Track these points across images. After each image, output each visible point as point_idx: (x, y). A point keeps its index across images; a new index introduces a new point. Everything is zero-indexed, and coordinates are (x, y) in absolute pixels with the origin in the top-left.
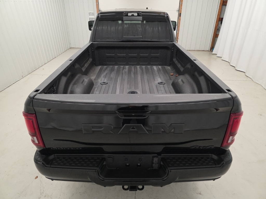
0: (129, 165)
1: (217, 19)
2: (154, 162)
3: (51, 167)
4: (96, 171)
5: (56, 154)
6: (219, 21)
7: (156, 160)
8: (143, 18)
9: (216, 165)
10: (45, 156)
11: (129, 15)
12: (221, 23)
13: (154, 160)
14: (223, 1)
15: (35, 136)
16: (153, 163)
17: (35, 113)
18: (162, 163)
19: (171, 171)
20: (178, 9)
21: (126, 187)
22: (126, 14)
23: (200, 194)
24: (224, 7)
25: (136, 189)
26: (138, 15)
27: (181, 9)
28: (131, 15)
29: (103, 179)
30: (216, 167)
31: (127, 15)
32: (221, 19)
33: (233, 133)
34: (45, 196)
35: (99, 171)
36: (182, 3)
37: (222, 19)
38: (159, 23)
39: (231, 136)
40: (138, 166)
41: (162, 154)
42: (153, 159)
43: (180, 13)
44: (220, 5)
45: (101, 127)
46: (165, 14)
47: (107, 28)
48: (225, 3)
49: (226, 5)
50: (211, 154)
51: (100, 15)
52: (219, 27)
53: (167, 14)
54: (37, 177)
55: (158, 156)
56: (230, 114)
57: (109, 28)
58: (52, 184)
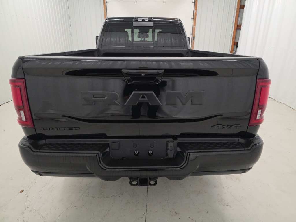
0: (138, 153)
1: (232, 43)
2: (169, 147)
3: (39, 152)
4: (97, 155)
5: (47, 140)
6: (235, 45)
7: (171, 145)
8: (154, 23)
9: (244, 148)
10: (33, 140)
11: (139, 20)
12: (237, 47)
13: (169, 145)
14: (237, 25)
15: (22, 110)
16: (167, 149)
17: (24, 77)
18: (179, 149)
19: (190, 154)
20: (191, 33)
21: (134, 183)
22: (136, 19)
23: (227, 206)
24: (238, 31)
25: (147, 184)
26: (149, 21)
27: (195, 32)
28: (141, 20)
29: (104, 167)
30: (244, 150)
31: (137, 21)
32: (236, 44)
33: (262, 106)
34: (31, 211)
35: (100, 156)
36: (195, 27)
37: (238, 43)
38: (172, 34)
39: (260, 109)
40: (149, 154)
41: (178, 139)
42: (168, 143)
43: (193, 37)
44: (234, 29)
45: (104, 96)
46: (177, 20)
47: (115, 39)
48: (239, 28)
49: (240, 29)
50: (237, 139)
51: (108, 21)
52: (235, 51)
53: (180, 21)
54: (23, 191)
55: (174, 141)
56: (257, 79)
57: (118, 39)
58: (40, 198)
